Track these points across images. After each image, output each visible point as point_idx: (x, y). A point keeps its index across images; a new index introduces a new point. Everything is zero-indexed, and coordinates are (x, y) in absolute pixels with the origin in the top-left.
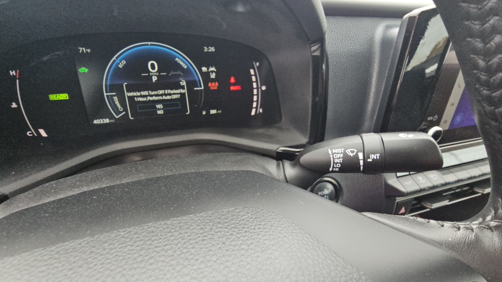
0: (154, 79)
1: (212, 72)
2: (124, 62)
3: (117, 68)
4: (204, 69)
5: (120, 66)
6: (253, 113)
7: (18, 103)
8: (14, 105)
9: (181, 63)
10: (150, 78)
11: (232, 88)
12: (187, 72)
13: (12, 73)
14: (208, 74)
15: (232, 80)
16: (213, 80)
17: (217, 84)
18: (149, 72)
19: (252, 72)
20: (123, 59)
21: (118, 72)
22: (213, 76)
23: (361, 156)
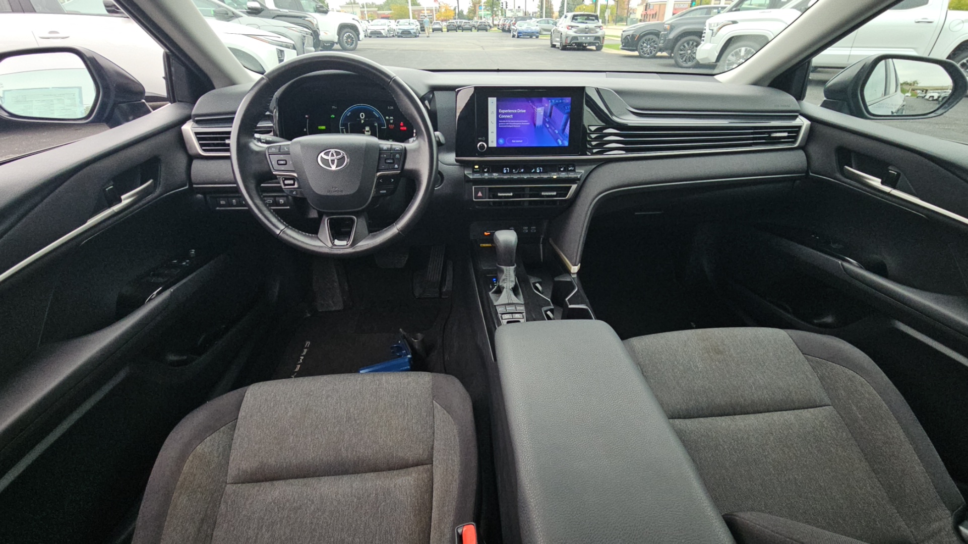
0: (362, 121)
1: (391, 119)
2: (350, 113)
4: (387, 118)
5: (348, 115)
7: (306, 129)
8: (305, 130)
9: (376, 114)
11: (401, 128)
12: (378, 119)
13: (307, 116)
14: (389, 120)
15: (402, 124)
16: (391, 124)
17: (393, 126)
18: (360, 118)
20: (350, 112)
21: (347, 118)
22: (392, 121)
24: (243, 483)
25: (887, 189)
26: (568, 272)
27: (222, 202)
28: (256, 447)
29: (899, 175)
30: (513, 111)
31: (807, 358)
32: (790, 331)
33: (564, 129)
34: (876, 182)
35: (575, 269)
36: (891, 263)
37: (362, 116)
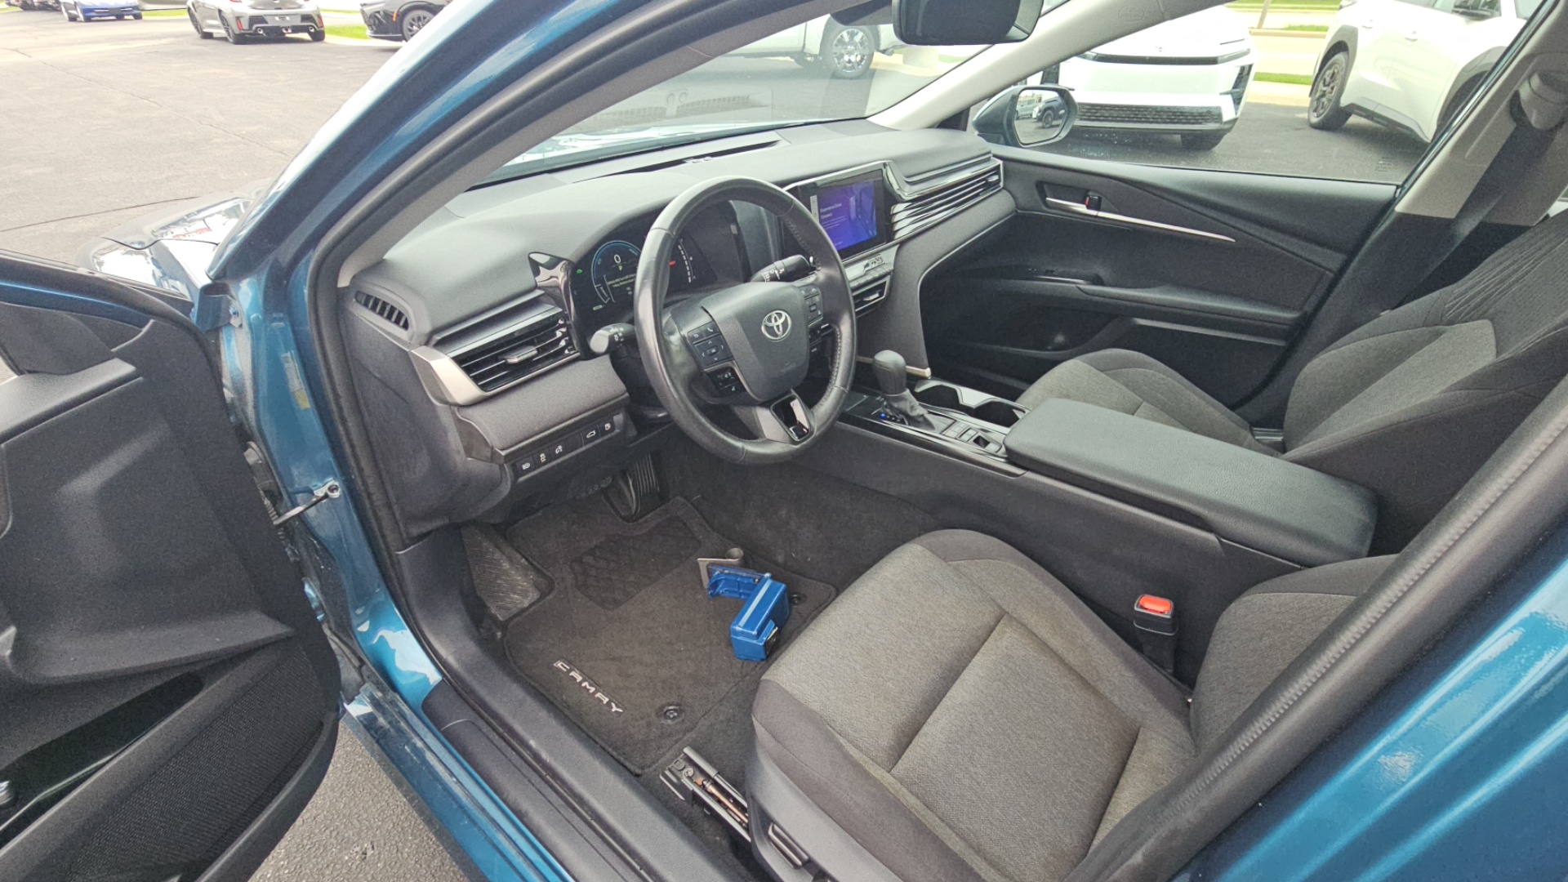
0: (621, 268)
2: (600, 260)
3: (597, 265)
5: (599, 263)
6: (690, 281)
10: (617, 267)
18: (617, 264)
19: (680, 247)
23: (776, 272)
24: (900, 757)
25: (1094, 213)
26: (923, 379)
27: (525, 466)
28: (871, 718)
29: (1100, 199)
30: (829, 208)
31: (1106, 374)
32: (1080, 357)
33: (872, 218)
34: (1081, 208)
35: (927, 372)
36: (1103, 272)
37: (617, 259)
